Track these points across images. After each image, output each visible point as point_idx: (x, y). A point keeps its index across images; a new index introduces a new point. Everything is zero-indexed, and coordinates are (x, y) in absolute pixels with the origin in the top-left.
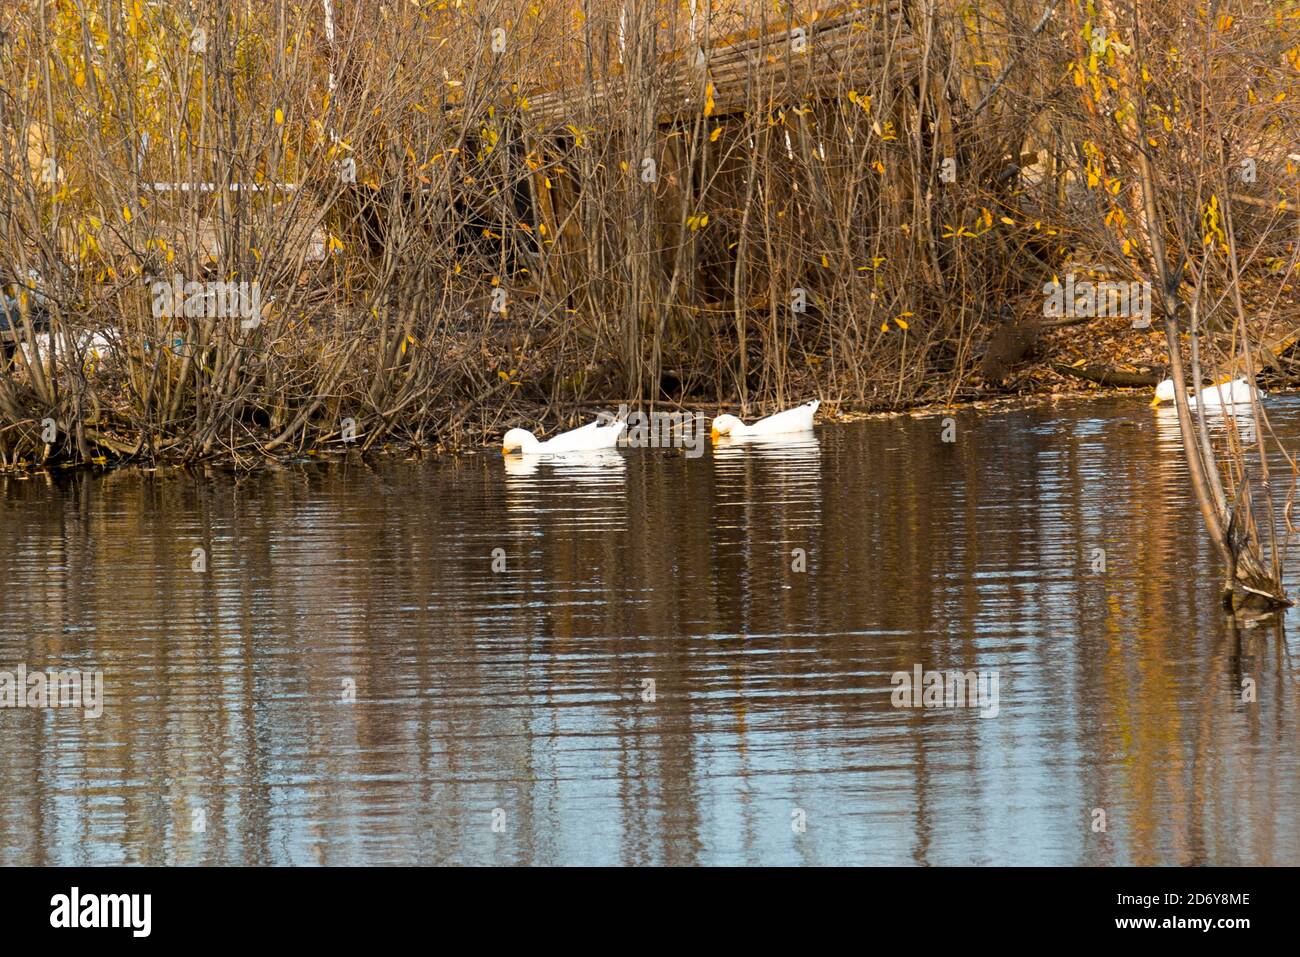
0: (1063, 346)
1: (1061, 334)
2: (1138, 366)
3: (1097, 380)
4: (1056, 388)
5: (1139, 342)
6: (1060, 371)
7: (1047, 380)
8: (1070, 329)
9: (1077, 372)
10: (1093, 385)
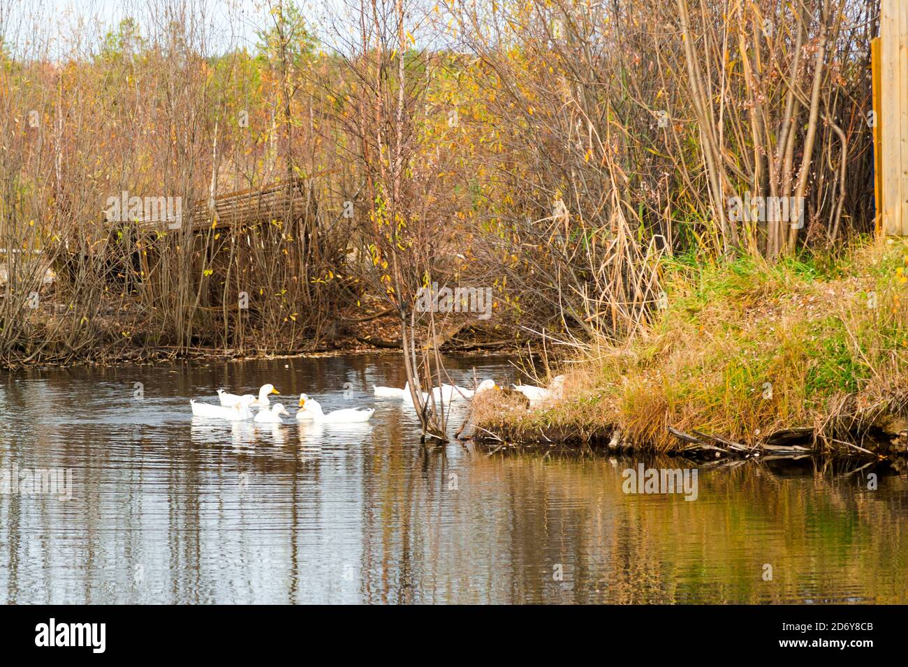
0: (361, 330)
1: (360, 325)
2: (392, 339)
3: (375, 345)
4: (357, 347)
5: (393, 330)
6: (359, 340)
7: (354, 344)
8: (364, 323)
9: (367, 341)
10: (373, 347)
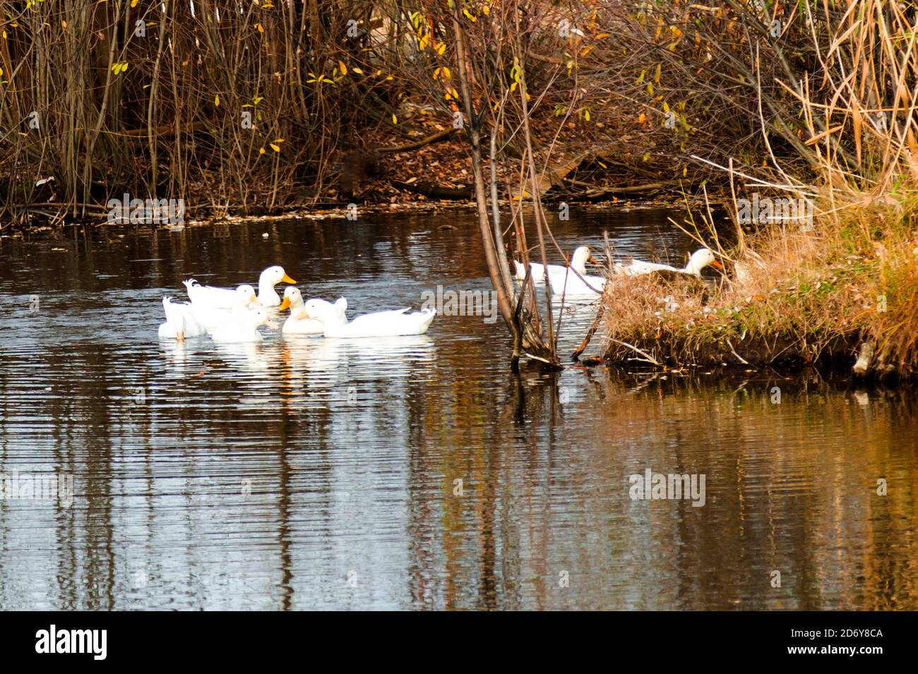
0: (400, 167)
1: (398, 158)
2: (457, 183)
3: (423, 194)
4: (393, 199)
5: (457, 165)
6: (397, 185)
7: (387, 193)
8: (405, 154)
9: (410, 187)
10: (421, 197)
